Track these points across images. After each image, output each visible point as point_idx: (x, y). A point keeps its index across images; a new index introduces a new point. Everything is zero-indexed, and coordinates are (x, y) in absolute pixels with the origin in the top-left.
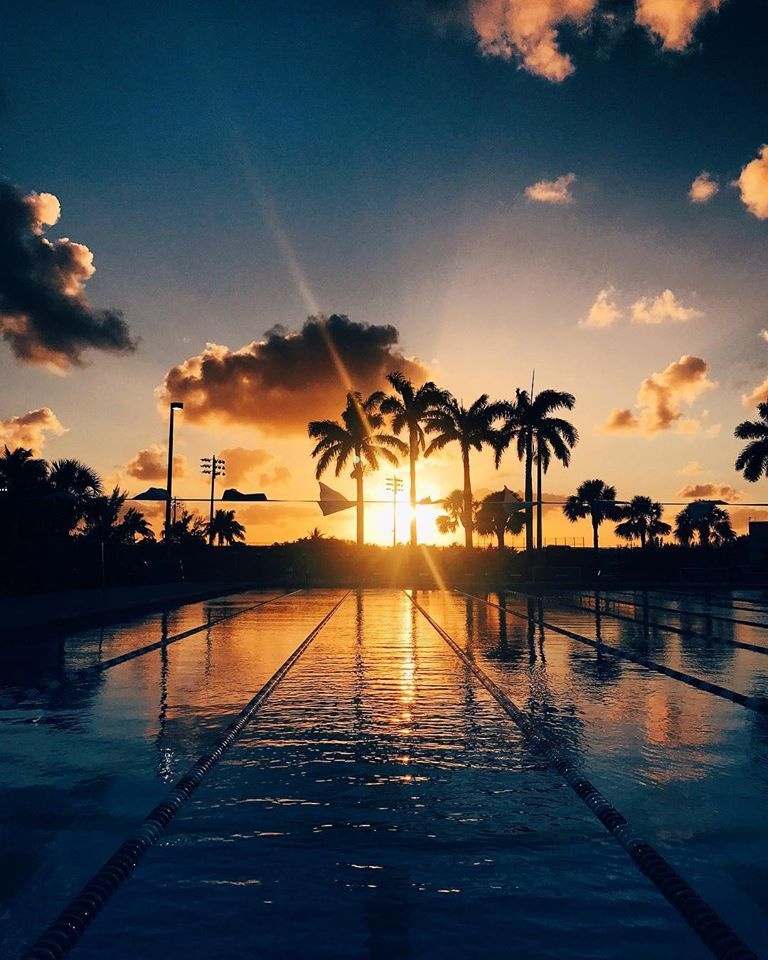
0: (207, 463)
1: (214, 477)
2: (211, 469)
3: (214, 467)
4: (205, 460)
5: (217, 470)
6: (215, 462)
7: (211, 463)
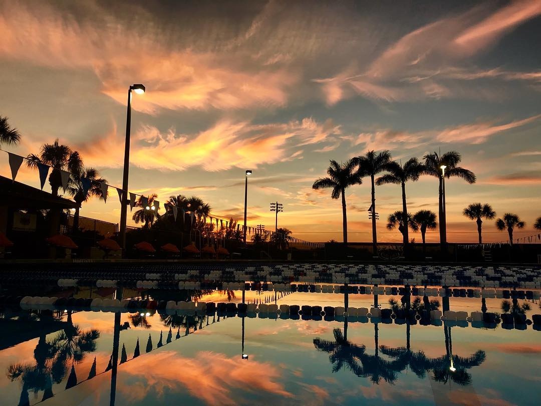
0: (274, 205)
1: (277, 213)
2: (276, 208)
3: (277, 208)
4: (273, 204)
5: (279, 209)
6: (277, 205)
7: (276, 205)
